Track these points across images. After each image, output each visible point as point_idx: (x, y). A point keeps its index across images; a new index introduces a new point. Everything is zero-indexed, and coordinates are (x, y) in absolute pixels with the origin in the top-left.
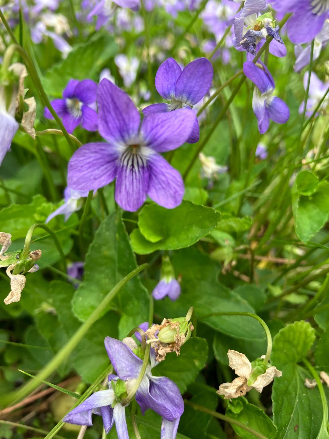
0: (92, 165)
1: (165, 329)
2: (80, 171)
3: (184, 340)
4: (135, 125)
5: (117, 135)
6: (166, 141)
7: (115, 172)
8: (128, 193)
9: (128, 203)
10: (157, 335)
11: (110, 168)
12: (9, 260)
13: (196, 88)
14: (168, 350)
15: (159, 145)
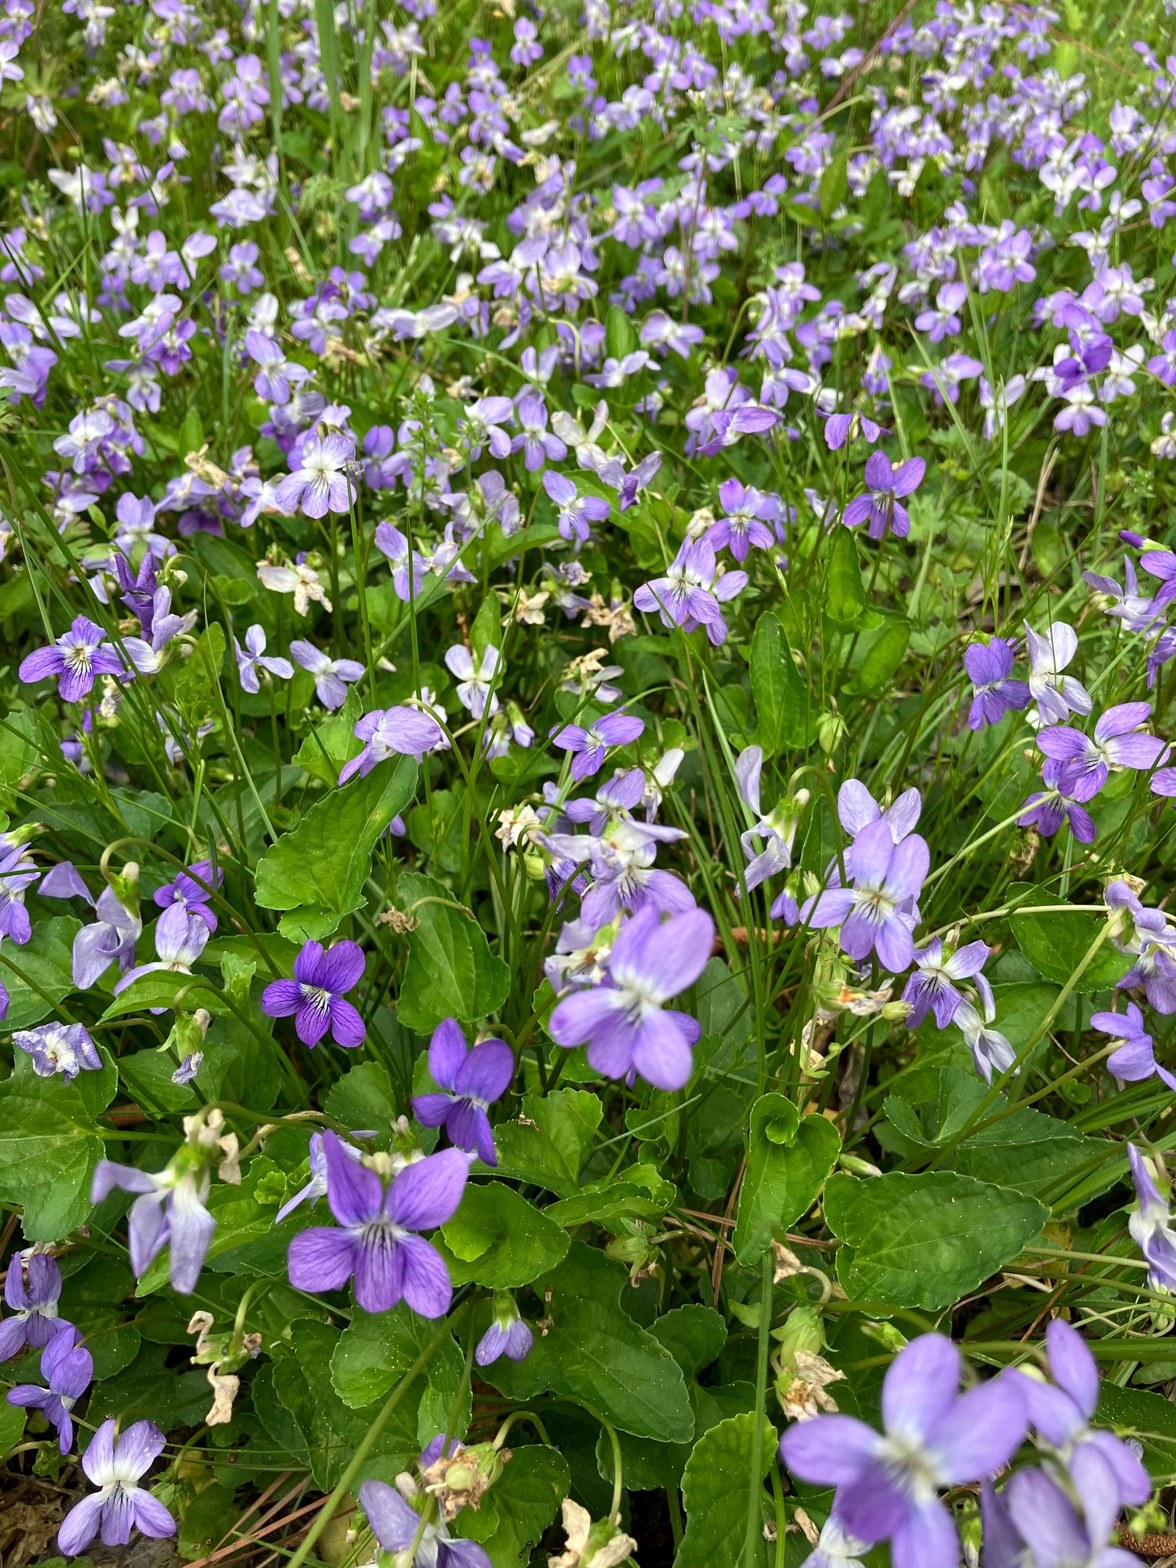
0: (319, 1254)
1: (456, 1467)
2: (304, 1261)
3: (485, 1483)
4: (375, 1203)
5: (353, 1215)
6: (424, 1216)
7: (355, 1258)
8: (376, 1284)
9: (378, 1299)
10: (443, 1475)
11: (347, 1256)
12: (211, 1354)
13: (489, 1081)
14: (462, 1501)
15: (414, 1223)
